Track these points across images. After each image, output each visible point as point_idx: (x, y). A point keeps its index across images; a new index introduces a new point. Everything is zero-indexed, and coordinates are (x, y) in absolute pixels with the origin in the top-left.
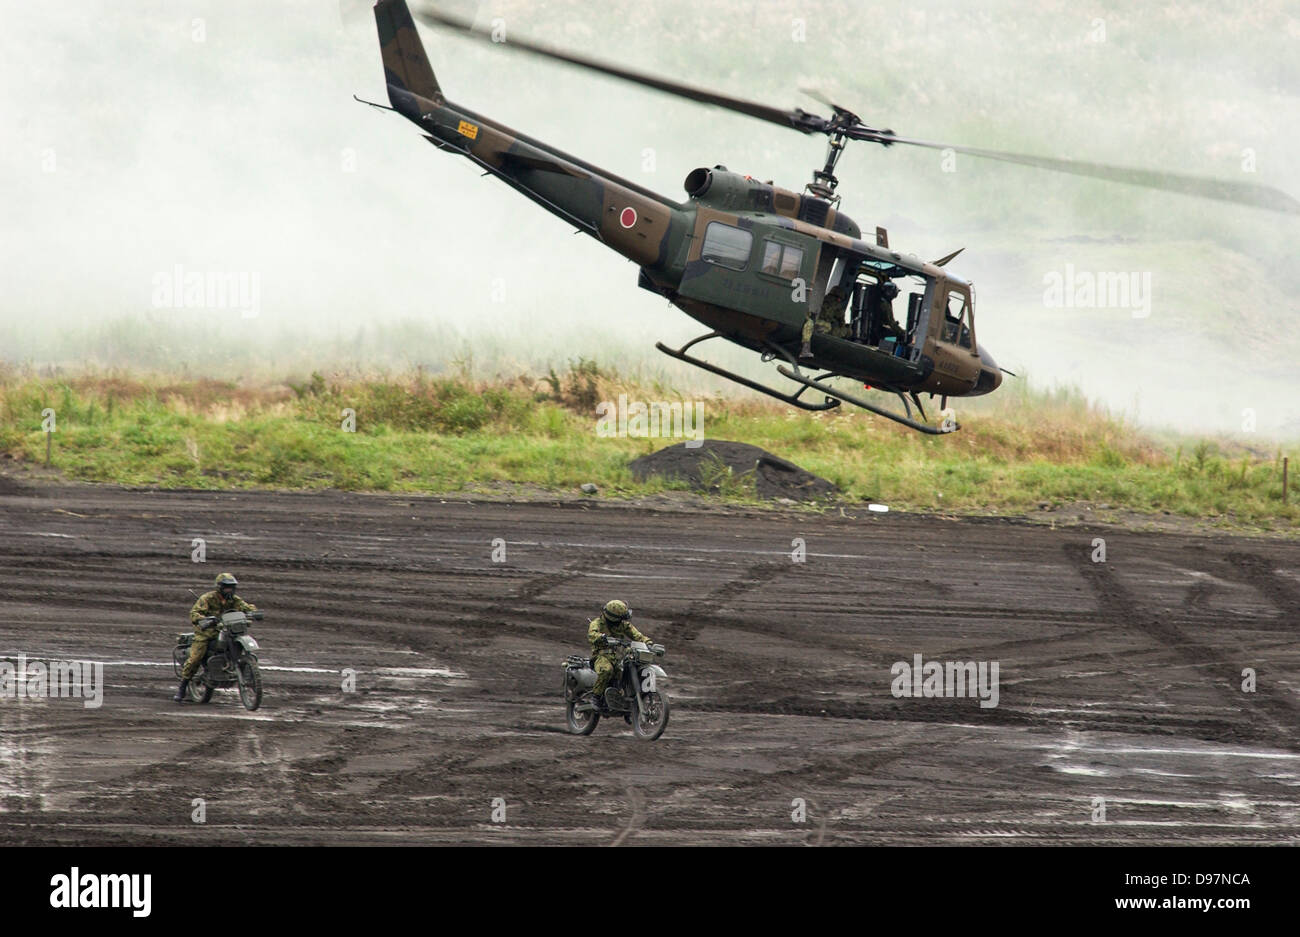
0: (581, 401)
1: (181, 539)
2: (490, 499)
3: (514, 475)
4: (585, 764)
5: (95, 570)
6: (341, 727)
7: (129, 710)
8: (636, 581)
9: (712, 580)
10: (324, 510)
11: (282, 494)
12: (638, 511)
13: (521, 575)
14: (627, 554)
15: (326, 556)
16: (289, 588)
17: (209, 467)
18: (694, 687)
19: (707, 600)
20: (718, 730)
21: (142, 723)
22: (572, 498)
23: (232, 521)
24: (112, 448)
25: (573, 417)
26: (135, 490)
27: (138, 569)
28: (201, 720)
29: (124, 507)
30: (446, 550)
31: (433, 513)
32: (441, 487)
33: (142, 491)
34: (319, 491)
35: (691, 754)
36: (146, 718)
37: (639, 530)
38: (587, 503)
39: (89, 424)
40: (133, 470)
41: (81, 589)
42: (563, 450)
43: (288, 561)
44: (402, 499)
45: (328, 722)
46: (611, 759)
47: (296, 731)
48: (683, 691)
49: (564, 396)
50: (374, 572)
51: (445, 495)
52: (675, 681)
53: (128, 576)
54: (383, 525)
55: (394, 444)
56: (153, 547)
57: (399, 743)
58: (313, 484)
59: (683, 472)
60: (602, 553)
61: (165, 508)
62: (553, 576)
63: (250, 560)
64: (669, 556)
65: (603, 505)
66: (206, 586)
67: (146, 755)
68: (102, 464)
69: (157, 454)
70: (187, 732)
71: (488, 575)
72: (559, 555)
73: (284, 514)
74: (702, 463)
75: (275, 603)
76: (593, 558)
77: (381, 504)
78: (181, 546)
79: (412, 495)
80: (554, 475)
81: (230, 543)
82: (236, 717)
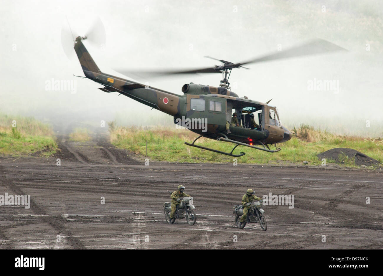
0: (303, 137)
1: (185, 177)
2: (276, 166)
3: (283, 159)
4: (304, 244)
5: (160, 187)
6: (232, 233)
7: (170, 228)
8: (319, 190)
9: (342, 189)
10: (227, 169)
11: (215, 164)
12: (320, 169)
13: (286, 188)
14: (317, 182)
15: (228, 182)
16: (217, 192)
17: (193, 156)
18: (337, 221)
19: (341, 195)
20: (344, 233)
21: (174, 232)
22: (300, 165)
23: (200, 172)
24: (166, 151)
25: (301, 141)
26: (172, 163)
27: (173, 186)
28: (191, 231)
29: (169, 168)
30: (263, 181)
31: (260, 170)
32: (262, 162)
33: (174, 163)
34: (226, 163)
35: (336, 241)
36: (175, 230)
37: (320, 174)
38: (305, 167)
39: (158, 143)
40: (171, 157)
41: (156, 192)
42: (298, 151)
43: (217, 184)
44: (250, 166)
45: (229, 231)
46: (312, 242)
47: (219, 234)
48: (333, 222)
49: (298, 135)
50: (242, 187)
51: (263, 164)
52: (331, 219)
53: (170, 188)
54: (245, 173)
55: (248, 149)
56: (177, 180)
57: (249, 238)
58: (224, 161)
59: (333, 158)
60: (309, 181)
61: (180, 168)
62: (295, 188)
63: (205, 184)
64: (330, 182)
65: (310, 167)
66: (193, 191)
67: (175, 241)
68: (162, 156)
69: (178, 152)
70: (187, 234)
71: (276, 188)
72: (297, 182)
73: (215, 170)
74: (339, 155)
75: (213, 196)
76: (307, 183)
77: (244, 167)
78: (186, 179)
79: (254, 164)
80: (295, 159)
81: (200, 179)
82: (202, 230)
